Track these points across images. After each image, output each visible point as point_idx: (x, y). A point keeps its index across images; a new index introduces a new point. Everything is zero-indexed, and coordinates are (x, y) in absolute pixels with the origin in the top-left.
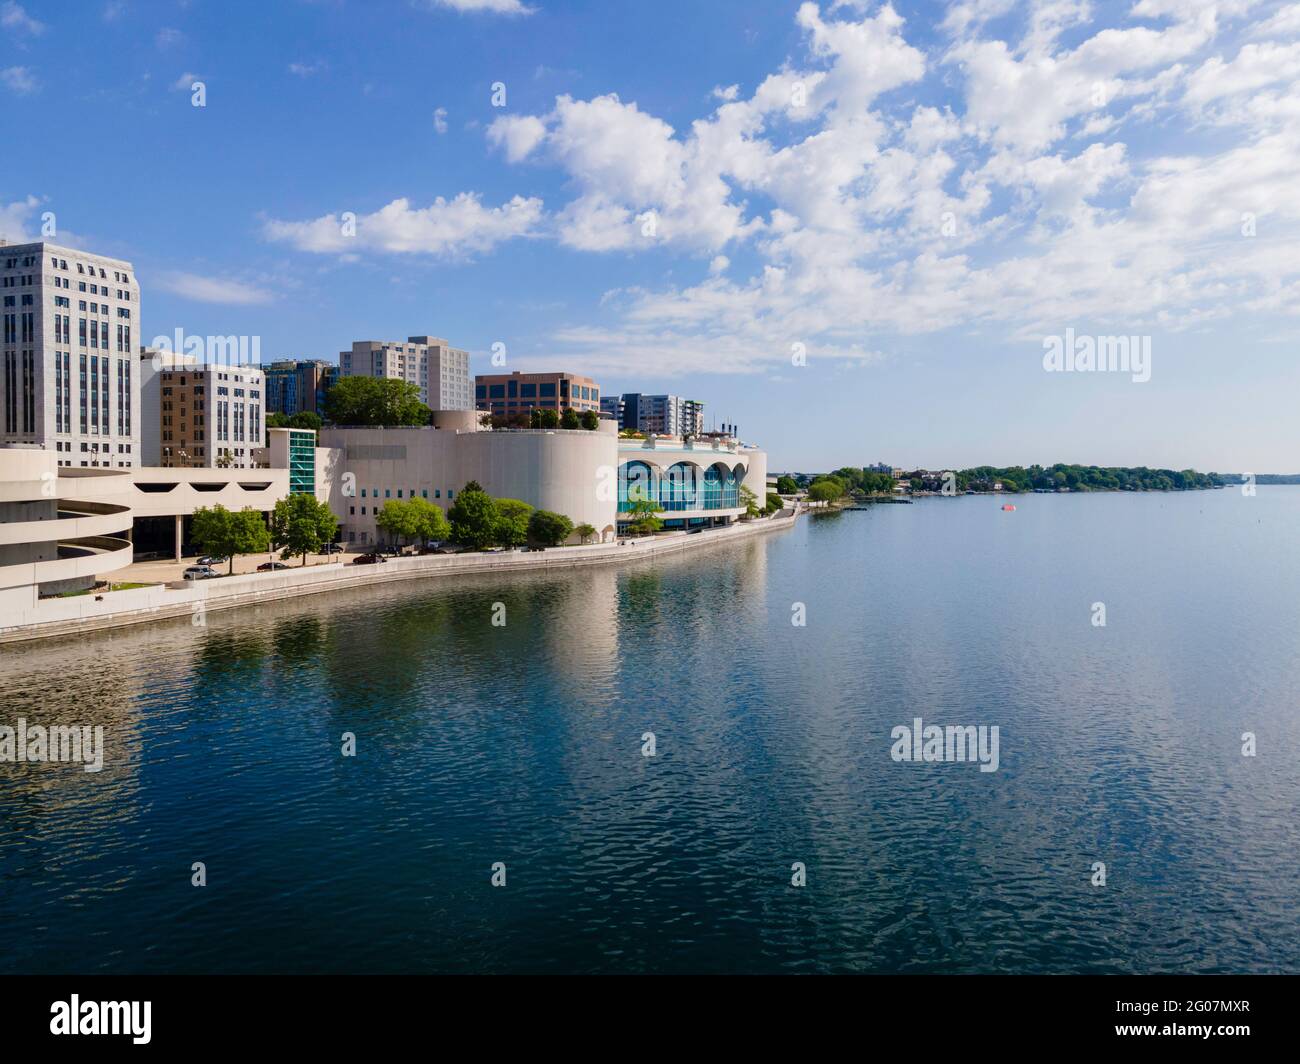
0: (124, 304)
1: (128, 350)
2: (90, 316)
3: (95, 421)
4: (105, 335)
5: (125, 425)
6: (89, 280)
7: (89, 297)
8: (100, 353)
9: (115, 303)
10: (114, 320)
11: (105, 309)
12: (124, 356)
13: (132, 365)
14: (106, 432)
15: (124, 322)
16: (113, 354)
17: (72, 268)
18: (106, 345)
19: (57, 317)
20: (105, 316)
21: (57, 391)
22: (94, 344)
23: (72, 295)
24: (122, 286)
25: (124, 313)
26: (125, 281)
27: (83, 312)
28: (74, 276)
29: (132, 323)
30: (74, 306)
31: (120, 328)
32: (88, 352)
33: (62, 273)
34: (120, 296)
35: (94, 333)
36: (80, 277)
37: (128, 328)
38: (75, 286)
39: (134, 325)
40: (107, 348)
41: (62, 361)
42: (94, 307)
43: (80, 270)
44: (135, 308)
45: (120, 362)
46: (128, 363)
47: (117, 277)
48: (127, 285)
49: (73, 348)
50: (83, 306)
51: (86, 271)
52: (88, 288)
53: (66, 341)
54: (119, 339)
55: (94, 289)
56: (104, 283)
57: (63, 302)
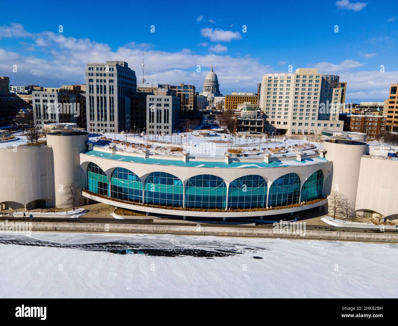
0: (111, 78)
1: (113, 93)
2: (99, 84)
3: (102, 117)
4: (105, 89)
5: (112, 118)
6: (100, 72)
7: (99, 78)
8: (103, 95)
9: (108, 78)
10: (107, 84)
11: (105, 81)
12: (111, 95)
13: (114, 98)
14: (106, 120)
15: (111, 84)
16: (107, 95)
17: (95, 69)
18: (105, 93)
19: (90, 85)
20: (105, 83)
21: (90, 108)
22: (101, 93)
23: (95, 78)
24: (111, 72)
25: (111, 81)
26: (113, 70)
27: (98, 83)
28: (95, 71)
29: (115, 84)
30: (95, 81)
31: (110, 86)
32: (99, 95)
33: (91, 72)
34: (110, 76)
35: (101, 89)
36: (97, 72)
37: (113, 86)
38: (95, 75)
39: (115, 85)
40: (106, 93)
41: (91, 99)
42: (101, 81)
43: (97, 69)
44: (115, 78)
45: (110, 97)
46: (113, 97)
47: (110, 69)
48: (113, 72)
49: (95, 95)
50: (97, 81)
51: (99, 69)
52: (99, 75)
53: (93, 92)
54: (110, 90)
55: (101, 75)
56: (105, 72)
57: (91, 80)
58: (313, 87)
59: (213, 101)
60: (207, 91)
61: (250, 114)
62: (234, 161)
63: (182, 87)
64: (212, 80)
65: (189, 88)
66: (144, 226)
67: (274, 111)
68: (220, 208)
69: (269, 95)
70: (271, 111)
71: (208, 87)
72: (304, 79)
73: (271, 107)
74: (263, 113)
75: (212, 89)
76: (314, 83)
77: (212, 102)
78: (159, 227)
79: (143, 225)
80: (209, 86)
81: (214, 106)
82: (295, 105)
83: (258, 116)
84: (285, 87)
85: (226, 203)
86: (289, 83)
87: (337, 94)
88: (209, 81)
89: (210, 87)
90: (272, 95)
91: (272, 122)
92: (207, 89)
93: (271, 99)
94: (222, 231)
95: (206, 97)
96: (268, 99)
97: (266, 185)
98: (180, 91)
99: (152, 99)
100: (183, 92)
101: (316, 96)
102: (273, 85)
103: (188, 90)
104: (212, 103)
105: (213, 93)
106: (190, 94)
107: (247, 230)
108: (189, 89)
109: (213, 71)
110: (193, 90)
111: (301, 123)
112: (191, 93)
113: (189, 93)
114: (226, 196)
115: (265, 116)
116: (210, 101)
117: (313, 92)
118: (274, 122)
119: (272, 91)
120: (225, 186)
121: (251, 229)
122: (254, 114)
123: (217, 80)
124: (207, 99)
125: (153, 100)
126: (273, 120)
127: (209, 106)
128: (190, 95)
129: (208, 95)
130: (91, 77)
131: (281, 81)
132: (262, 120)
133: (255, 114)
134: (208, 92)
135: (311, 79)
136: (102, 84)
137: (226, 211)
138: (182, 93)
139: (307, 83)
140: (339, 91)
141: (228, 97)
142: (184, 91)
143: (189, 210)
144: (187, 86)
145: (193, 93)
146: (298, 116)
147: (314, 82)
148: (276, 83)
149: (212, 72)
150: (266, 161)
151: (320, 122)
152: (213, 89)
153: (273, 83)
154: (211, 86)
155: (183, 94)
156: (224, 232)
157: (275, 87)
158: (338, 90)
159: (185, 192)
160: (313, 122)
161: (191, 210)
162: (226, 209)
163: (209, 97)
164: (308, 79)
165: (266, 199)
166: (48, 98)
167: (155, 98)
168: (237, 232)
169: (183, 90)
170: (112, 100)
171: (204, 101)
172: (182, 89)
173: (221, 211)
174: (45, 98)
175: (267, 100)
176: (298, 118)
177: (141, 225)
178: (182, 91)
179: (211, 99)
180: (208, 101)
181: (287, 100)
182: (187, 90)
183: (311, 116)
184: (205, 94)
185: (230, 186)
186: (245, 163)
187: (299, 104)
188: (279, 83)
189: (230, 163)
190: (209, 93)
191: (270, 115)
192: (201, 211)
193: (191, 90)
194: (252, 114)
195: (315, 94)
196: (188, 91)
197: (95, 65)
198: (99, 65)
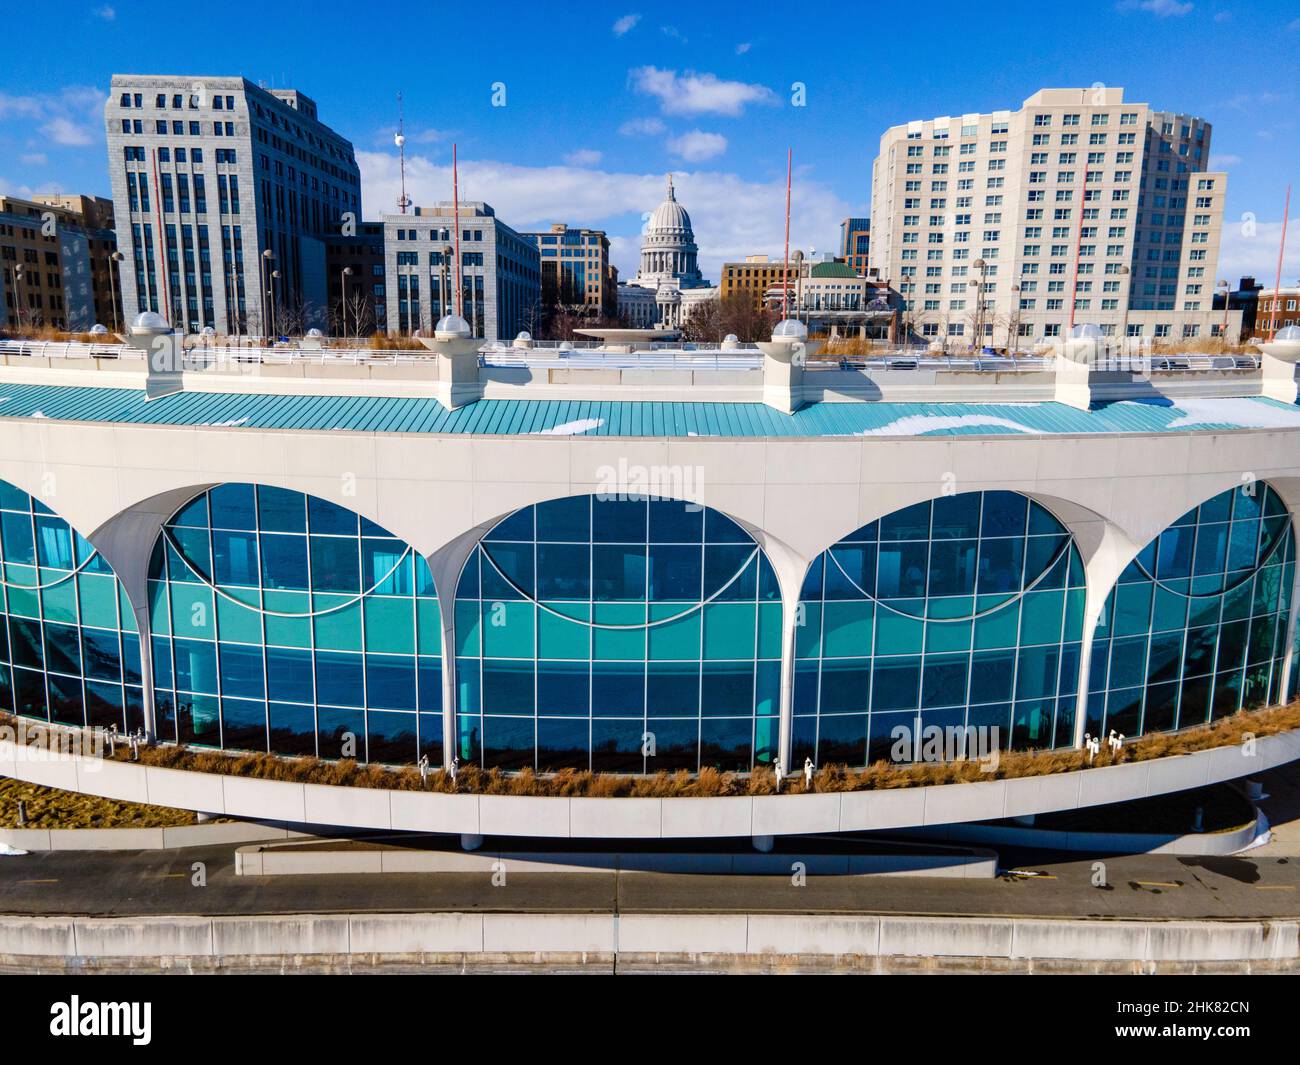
0: (225, 142)
1: (236, 210)
2: (170, 167)
3: (193, 315)
4: (200, 193)
6: (170, 114)
7: (171, 141)
8: (190, 219)
9: (209, 144)
10: (209, 169)
11: (197, 156)
12: (230, 220)
13: (244, 233)
15: (226, 169)
16: (213, 219)
17: (149, 101)
18: (201, 208)
19: (130, 177)
20: (197, 165)
21: (139, 278)
22: (184, 208)
23: (150, 141)
24: (221, 116)
25: (225, 156)
26: (230, 106)
27: (165, 164)
28: (149, 112)
29: (241, 171)
30: (151, 156)
31: (221, 179)
32: (175, 218)
33: (132, 114)
34: (218, 132)
35: (183, 192)
36: (159, 115)
37: (233, 179)
38: (149, 128)
39: (244, 170)
40: (204, 211)
41: (141, 237)
42: (180, 155)
43: (161, 101)
44: (242, 144)
45: (224, 230)
46: (237, 230)
47: (217, 104)
48: (230, 113)
49: (154, 217)
50: (163, 154)
51: (169, 102)
52: (170, 128)
53: (146, 208)
54: (222, 198)
55: (178, 128)
56: (193, 116)
57: (134, 153)
58: (1109, 166)
59: (677, 304)
60: (655, 270)
61: (836, 291)
62: (830, 396)
63: (559, 238)
64: (671, 232)
65: (587, 239)
66: (121, 932)
67: (933, 280)
68: (733, 763)
69: (911, 212)
70: (920, 279)
71: (657, 257)
72: (1070, 129)
73: (922, 262)
74: (889, 289)
75: (671, 262)
76: (1111, 146)
77: (674, 307)
78: (245, 930)
79: (109, 924)
80: (661, 254)
81: (682, 323)
82: (1027, 247)
83: (867, 300)
84: (981, 173)
85: (775, 724)
86: (997, 156)
87: (1208, 200)
88: (661, 234)
89: (664, 257)
90: (924, 211)
91: (927, 327)
92: (655, 263)
93: (923, 227)
94: (755, 948)
95: (653, 292)
96: (910, 229)
97: (1079, 579)
98: (553, 253)
99: (407, 235)
100: (562, 255)
101: (1119, 204)
102: (927, 169)
103: (583, 247)
104: (674, 311)
105: (675, 275)
106: (590, 263)
107: (953, 931)
108: (583, 243)
109: (674, 200)
110: (599, 247)
111: (1056, 326)
112: (594, 259)
113: (585, 259)
114: (778, 665)
115: (896, 302)
116: (668, 306)
117: (1108, 185)
118: (935, 327)
119: (925, 194)
120: (772, 588)
121: (985, 929)
122: (850, 291)
123: (690, 231)
124: (657, 297)
125: (413, 235)
126: (931, 321)
127: (664, 323)
128: (590, 267)
129: (659, 284)
130: (133, 140)
131: (964, 146)
132: (888, 313)
133: (856, 291)
134: (658, 275)
135: (1098, 129)
136: (186, 168)
137: (784, 788)
138: (559, 259)
139: (1083, 147)
140: (1214, 185)
141: (731, 273)
142: (568, 254)
143: (484, 787)
144: (577, 233)
145: (599, 260)
146: (1041, 294)
147: (1112, 140)
148: (940, 160)
149: (671, 203)
150: (1075, 393)
151: (1136, 317)
152: (675, 263)
153: (928, 158)
154: (667, 253)
155: (562, 262)
156: (767, 955)
157: (938, 177)
158: (1210, 182)
159: (458, 647)
160: (1108, 317)
161: (506, 789)
162: (780, 772)
163: (664, 289)
164: (1085, 127)
165: (1070, 684)
167: (423, 229)
168: (872, 950)
169: (563, 247)
170: (232, 241)
171: (645, 305)
172: (558, 246)
173: (740, 789)
175: (906, 235)
176: (1041, 304)
177: (90, 923)
178: (559, 253)
179: (670, 298)
180: (661, 305)
181: (992, 227)
182: (577, 247)
183: (1097, 294)
184: (648, 281)
185: (809, 592)
186: (923, 409)
187: (1046, 240)
188: (954, 158)
189: (801, 405)
190: (663, 275)
191: (918, 296)
192: (582, 790)
193: (593, 247)
194: (843, 292)
195: (1118, 195)
196: (583, 250)
197: (147, 84)
198: (166, 84)
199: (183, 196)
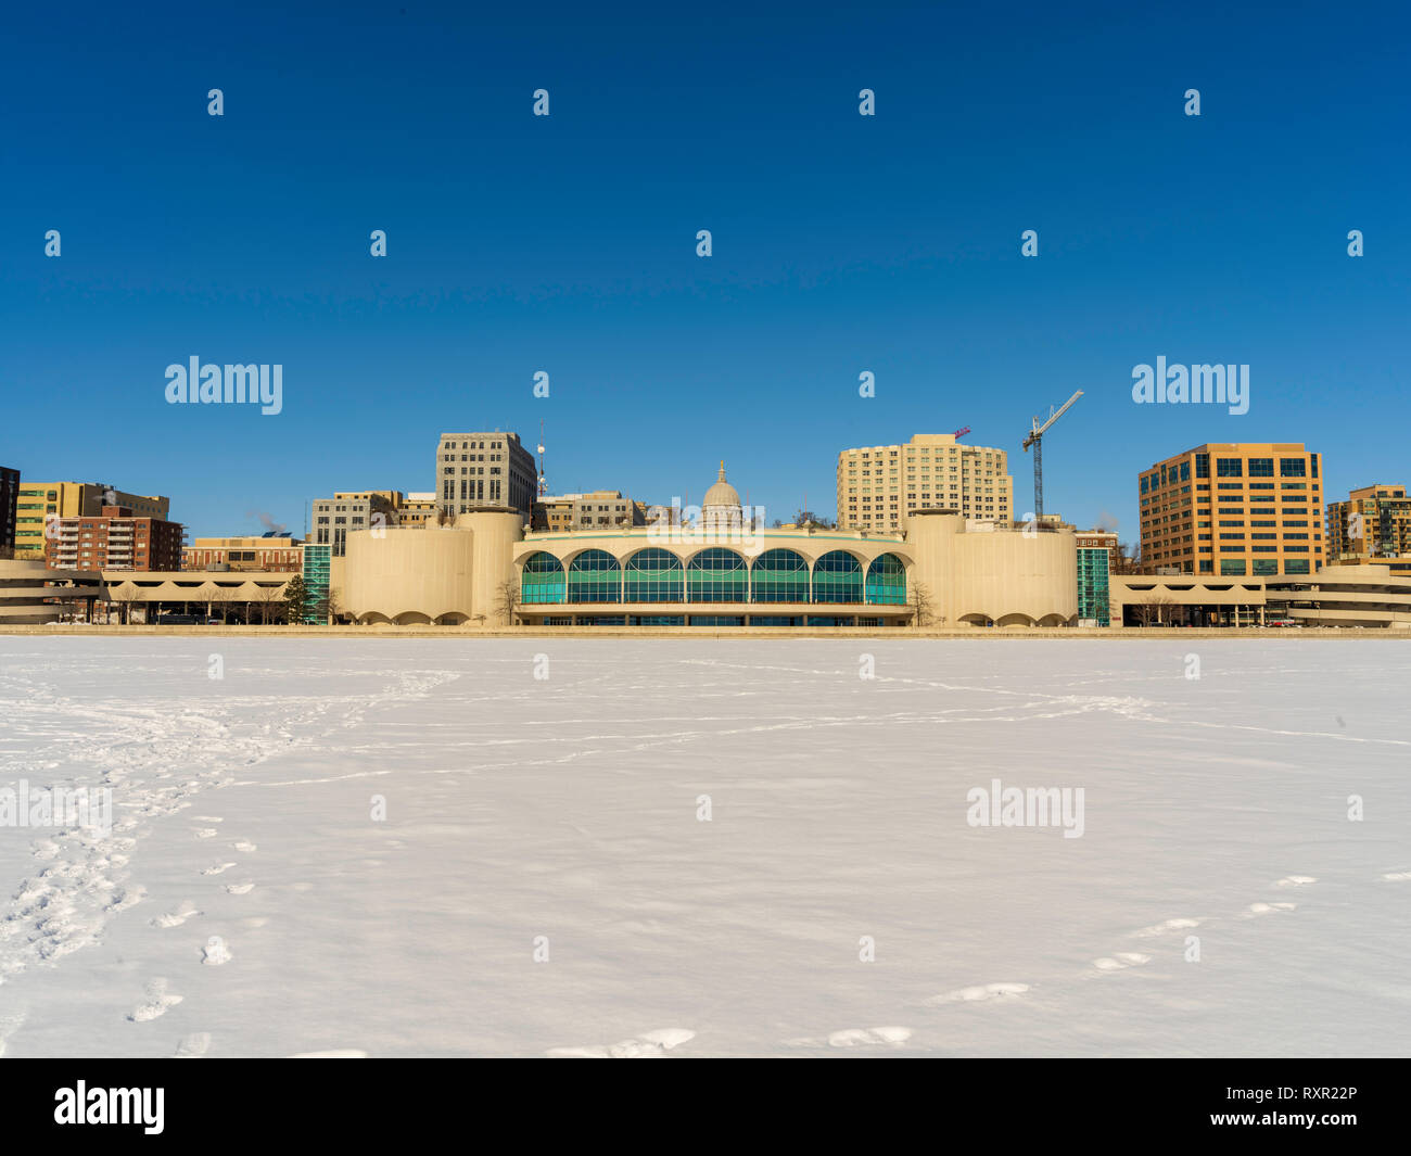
0: (496, 464)
2: (468, 477)
4: (481, 490)
6: (470, 452)
7: (469, 464)
9: (488, 465)
10: (487, 477)
11: (481, 471)
12: (495, 502)
15: (496, 477)
17: (459, 446)
18: (480, 497)
19: (446, 482)
20: (480, 475)
22: (472, 497)
23: (457, 465)
24: (495, 452)
25: (496, 471)
26: (500, 447)
27: (464, 476)
28: (459, 451)
29: (502, 478)
30: (458, 472)
31: (492, 482)
33: (450, 452)
34: (493, 459)
36: (464, 452)
37: (498, 482)
38: (459, 458)
41: (448, 511)
42: (472, 471)
43: (465, 446)
44: (505, 465)
47: (493, 446)
48: (499, 450)
49: (457, 502)
50: (464, 471)
51: (469, 446)
52: (469, 458)
54: (492, 491)
55: (473, 459)
56: (481, 452)
57: (450, 471)
58: (945, 473)
68: (740, 599)
72: (925, 455)
76: (946, 464)
85: (748, 592)
86: (893, 467)
94: (745, 632)
96: (852, 504)
102: (860, 473)
114: (748, 582)
117: (946, 482)
119: (859, 485)
120: (746, 567)
125: (590, 508)
130: (450, 464)
131: (877, 462)
135: (939, 455)
137: (750, 605)
139: (932, 464)
147: (946, 461)
148: (866, 469)
153: (859, 468)
157: (866, 477)
162: (749, 602)
164: (932, 454)
166: (349, 515)
173: (742, 605)
174: (341, 514)
185: (753, 564)
188: (873, 467)
197: (457, 437)
198: (468, 437)
199: (472, 490)
